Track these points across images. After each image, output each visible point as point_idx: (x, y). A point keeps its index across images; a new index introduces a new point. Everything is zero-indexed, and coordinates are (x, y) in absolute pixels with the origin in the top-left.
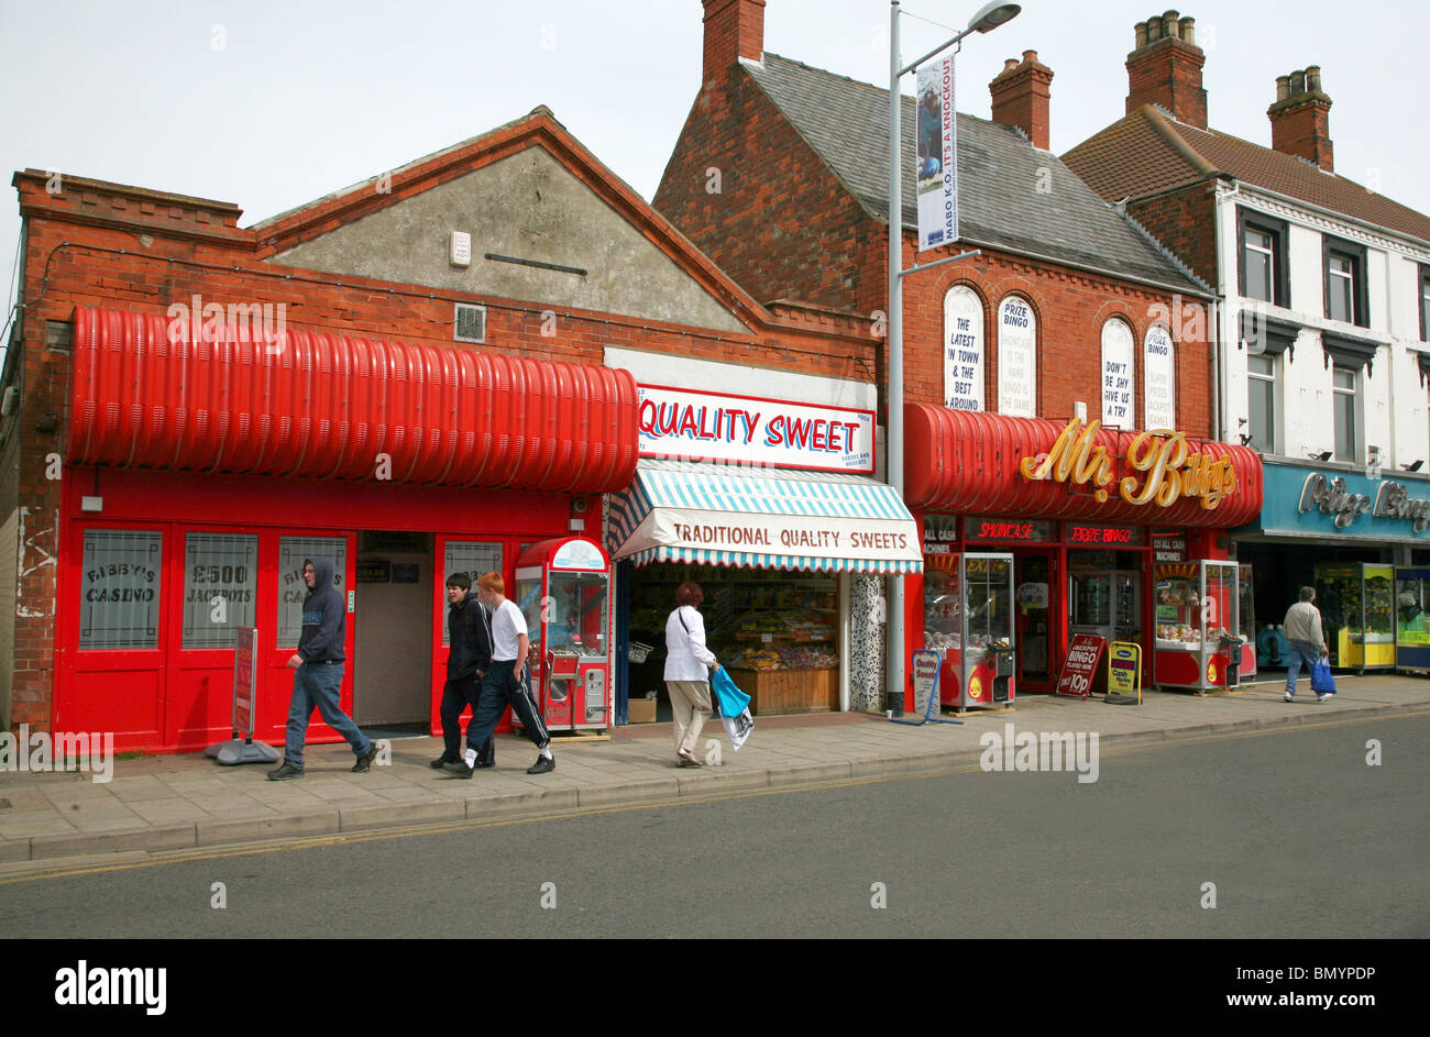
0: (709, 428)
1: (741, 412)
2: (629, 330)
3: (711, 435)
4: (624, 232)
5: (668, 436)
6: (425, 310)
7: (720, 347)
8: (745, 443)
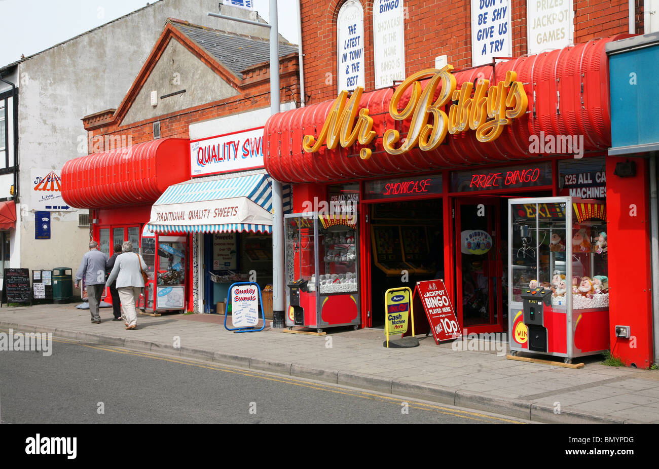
0: (221, 156)
1: (231, 142)
2: (197, 113)
3: (222, 159)
4: (196, 63)
5: (207, 163)
6: (147, 129)
7: (227, 107)
8: (234, 159)
